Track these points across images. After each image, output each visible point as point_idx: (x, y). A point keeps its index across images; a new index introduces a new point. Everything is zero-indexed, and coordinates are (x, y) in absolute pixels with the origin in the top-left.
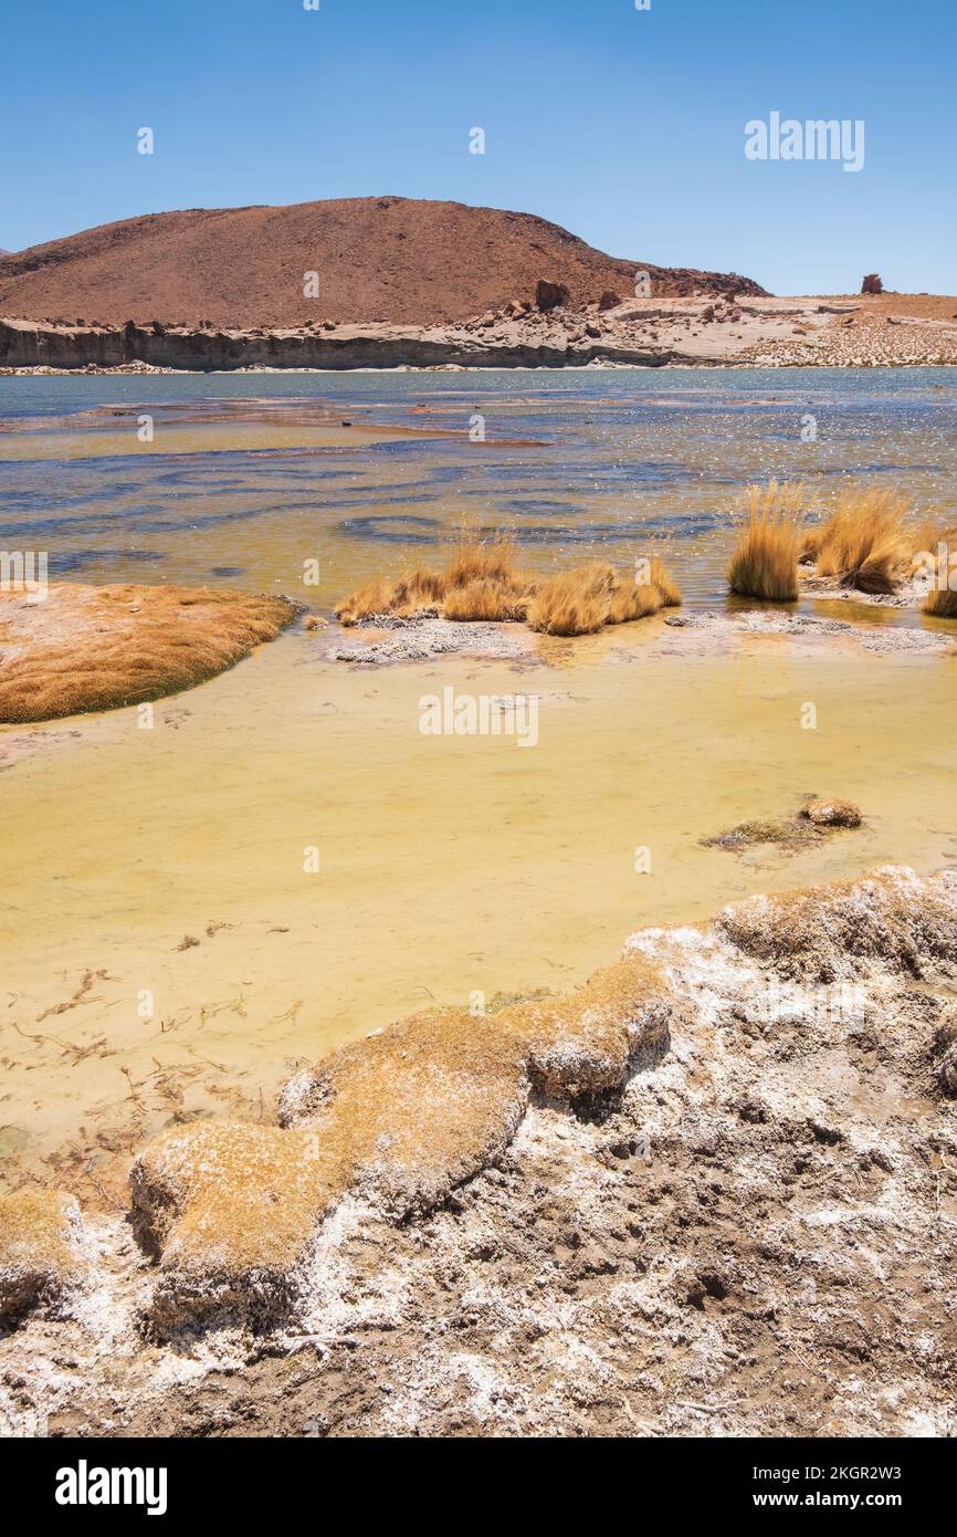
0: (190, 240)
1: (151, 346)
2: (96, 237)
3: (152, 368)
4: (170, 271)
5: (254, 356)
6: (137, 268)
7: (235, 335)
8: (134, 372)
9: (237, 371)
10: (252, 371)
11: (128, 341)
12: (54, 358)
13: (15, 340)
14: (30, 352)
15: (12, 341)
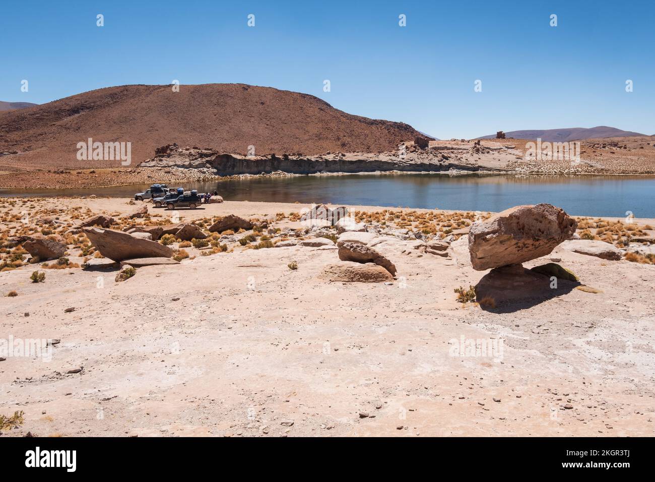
1: (283, 164)
3: (287, 173)
5: (322, 168)
7: (313, 159)
8: (281, 175)
9: (317, 174)
11: (273, 162)
12: (249, 170)
13: (237, 163)
14: (241, 168)
15: (235, 164)
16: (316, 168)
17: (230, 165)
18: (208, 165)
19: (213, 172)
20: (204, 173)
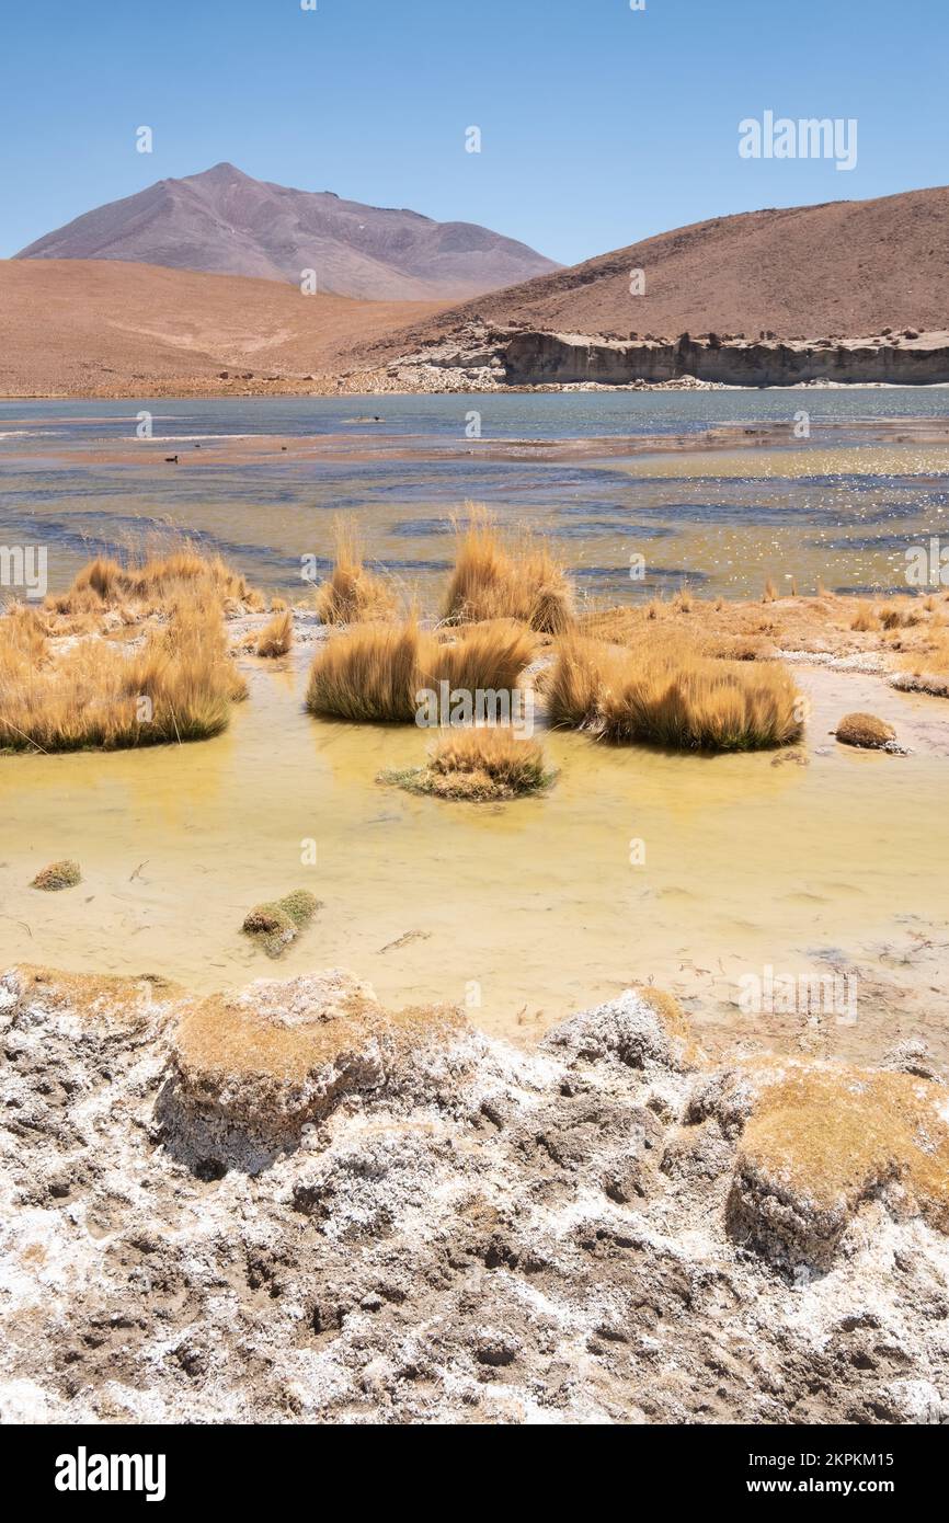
0: (756, 243)
1: (705, 360)
2: (657, 246)
3: (703, 383)
4: (730, 278)
5: (820, 370)
6: (696, 277)
7: (798, 346)
8: (682, 388)
9: (797, 387)
10: (813, 387)
11: (680, 354)
12: (603, 374)
13: (567, 355)
14: (579, 368)
15: (563, 356)
16: (805, 371)
17: (549, 361)
18: (496, 361)
19: (493, 376)
20: (475, 377)
